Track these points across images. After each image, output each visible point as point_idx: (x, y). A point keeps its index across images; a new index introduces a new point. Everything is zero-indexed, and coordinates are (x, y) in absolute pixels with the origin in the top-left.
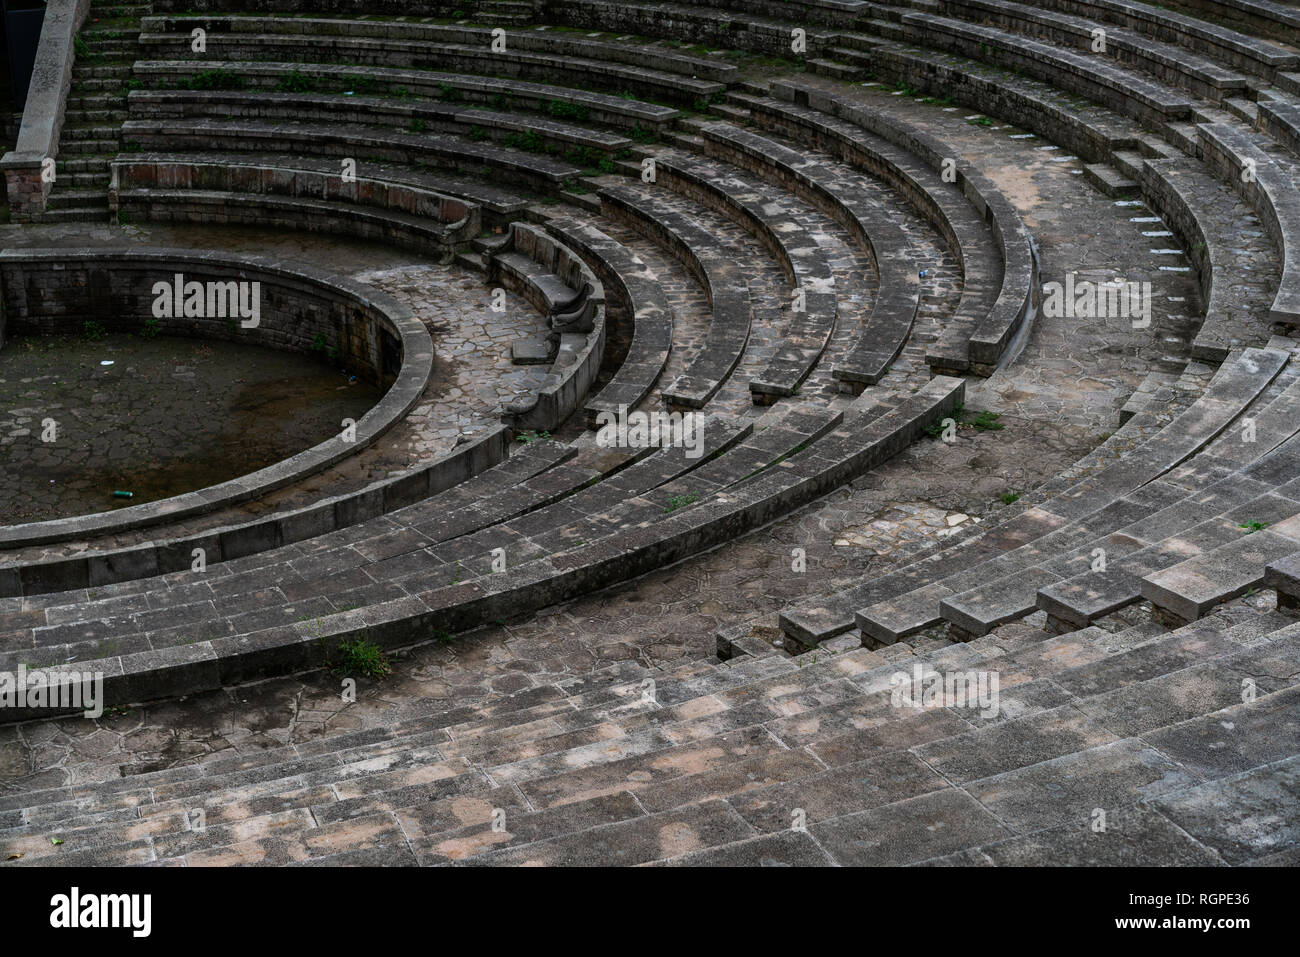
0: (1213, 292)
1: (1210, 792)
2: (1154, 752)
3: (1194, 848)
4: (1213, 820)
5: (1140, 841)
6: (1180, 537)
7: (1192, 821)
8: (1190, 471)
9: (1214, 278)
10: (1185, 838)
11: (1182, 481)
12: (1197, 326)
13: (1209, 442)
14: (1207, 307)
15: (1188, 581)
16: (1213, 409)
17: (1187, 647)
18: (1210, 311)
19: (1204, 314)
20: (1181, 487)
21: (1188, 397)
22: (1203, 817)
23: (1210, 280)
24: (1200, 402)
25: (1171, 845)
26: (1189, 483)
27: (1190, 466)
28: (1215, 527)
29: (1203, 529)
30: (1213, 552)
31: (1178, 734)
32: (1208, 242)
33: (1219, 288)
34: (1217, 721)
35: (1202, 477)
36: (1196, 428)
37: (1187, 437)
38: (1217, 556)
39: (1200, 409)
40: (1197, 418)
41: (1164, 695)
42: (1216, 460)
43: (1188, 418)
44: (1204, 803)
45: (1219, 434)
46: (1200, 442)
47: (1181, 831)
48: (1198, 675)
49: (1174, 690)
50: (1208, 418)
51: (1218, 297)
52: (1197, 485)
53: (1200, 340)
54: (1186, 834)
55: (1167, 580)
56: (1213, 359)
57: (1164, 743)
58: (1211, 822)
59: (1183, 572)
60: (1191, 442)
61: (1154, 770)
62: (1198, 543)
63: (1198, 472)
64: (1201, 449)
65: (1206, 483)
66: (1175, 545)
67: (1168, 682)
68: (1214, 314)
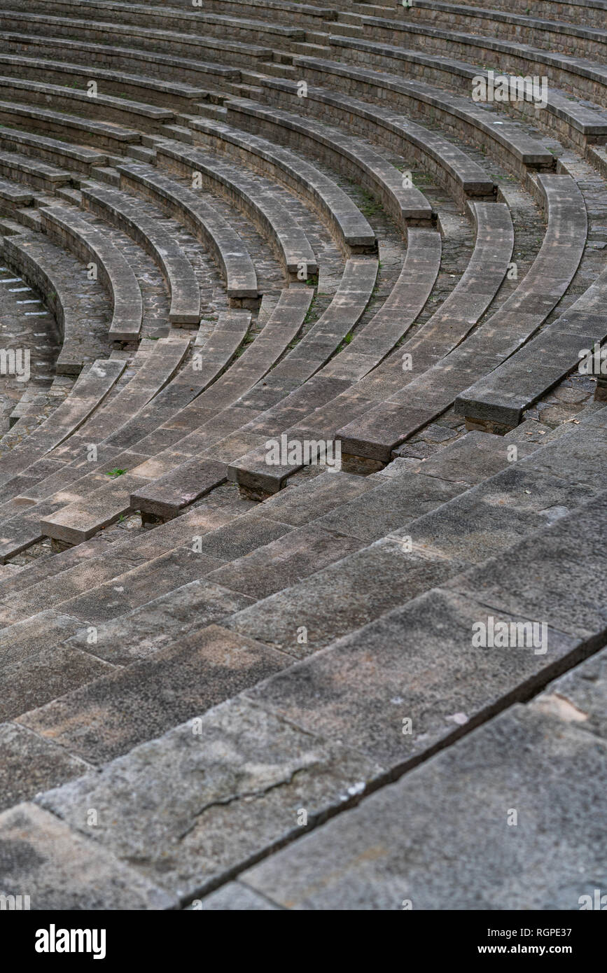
0: (66, 325)
1: (113, 627)
2: (66, 617)
3: (107, 668)
4: (118, 646)
5: (65, 671)
6: (66, 491)
7: (102, 649)
8: (66, 449)
9: (66, 316)
10: (98, 662)
11: (62, 457)
12: (58, 352)
13: (77, 429)
14: (63, 338)
15: (75, 517)
16: (77, 405)
17: (81, 555)
18: (66, 339)
19: (62, 343)
20: (61, 461)
21: (58, 401)
22: (110, 646)
23: (63, 318)
24: (67, 402)
25: (89, 670)
26: (67, 457)
27: (66, 445)
28: (90, 481)
29: (81, 483)
30: (90, 494)
31: (83, 601)
32: (58, 291)
33: (70, 323)
34: (110, 587)
35: (75, 452)
36: (67, 420)
37: (61, 427)
38: (93, 497)
39: (67, 406)
40: (67, 412)
41: (69, 584)
42: (84, 439)
43: (60, 414)
44: (110, 635)
45: (84, 422)
46: (71, 429)
47: (94, 658)
48: (92, 566)
49: (76, 580)
50: (74, 412)
51: (70, 329)
52: (73, 458)
53: (62, 360)
54: (99, 660)
55: (59, 519)
56: (73, 373)
57: (71, 609)
58: (117, 648)
59: (71, 511)
60: (65, 431)
61: (69, 630)
62: (78, 493)
63: (73, 449)
64: (72, 434)
65: (78, 455)
66: (62, 496)
67: (70, 575)
68: (70, 341)
